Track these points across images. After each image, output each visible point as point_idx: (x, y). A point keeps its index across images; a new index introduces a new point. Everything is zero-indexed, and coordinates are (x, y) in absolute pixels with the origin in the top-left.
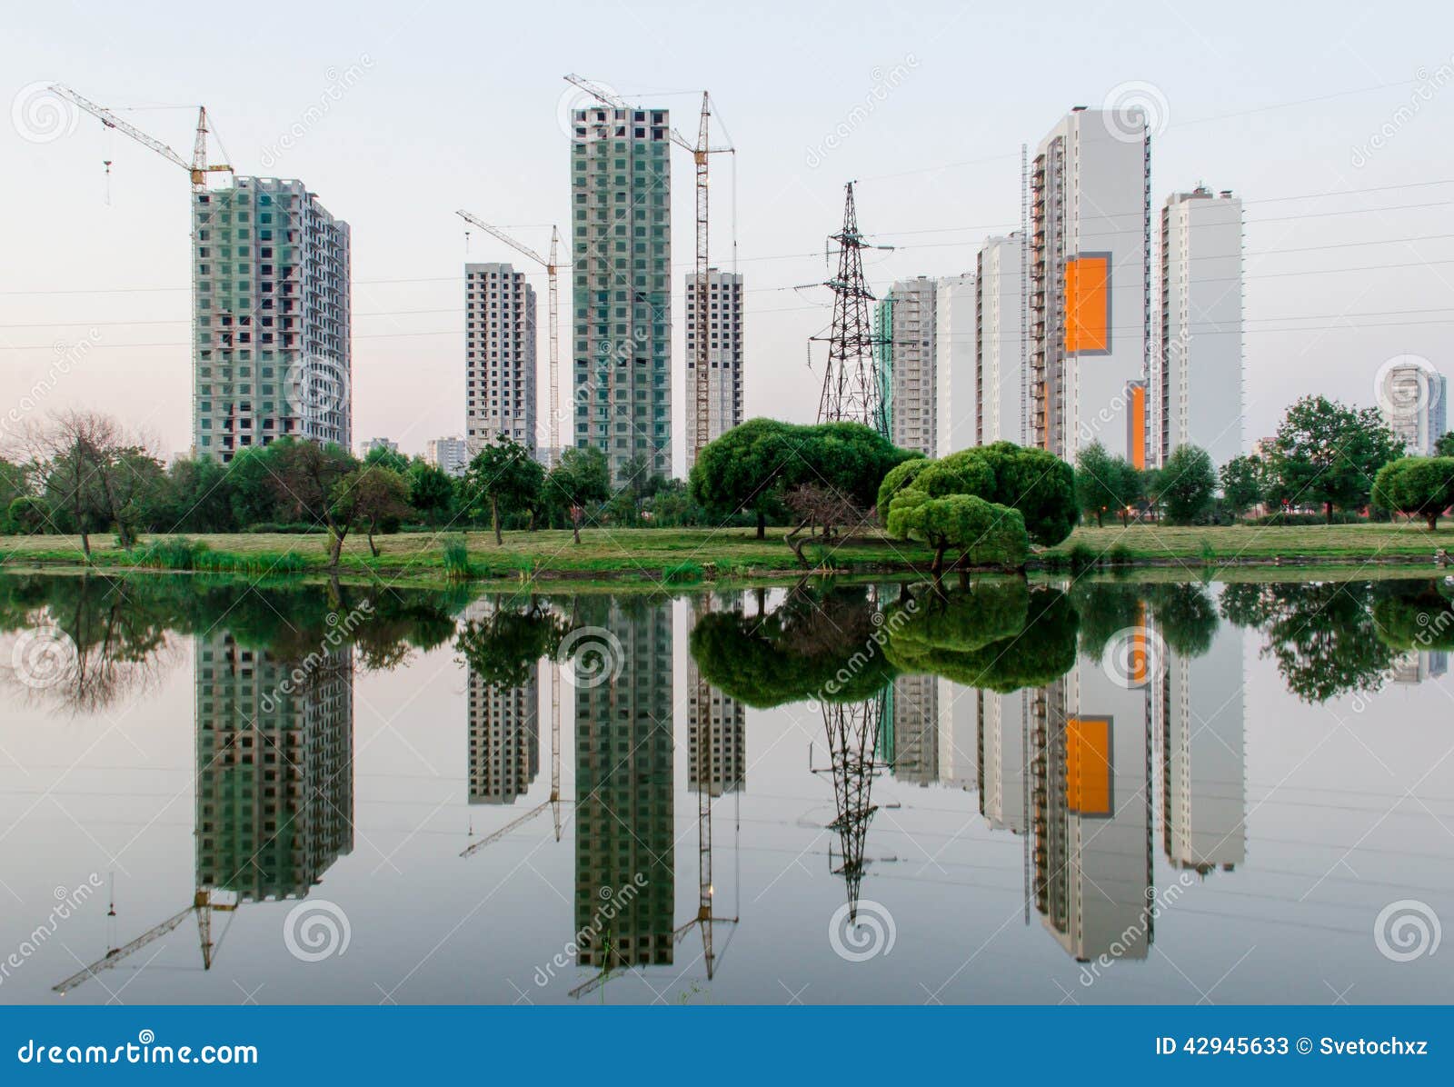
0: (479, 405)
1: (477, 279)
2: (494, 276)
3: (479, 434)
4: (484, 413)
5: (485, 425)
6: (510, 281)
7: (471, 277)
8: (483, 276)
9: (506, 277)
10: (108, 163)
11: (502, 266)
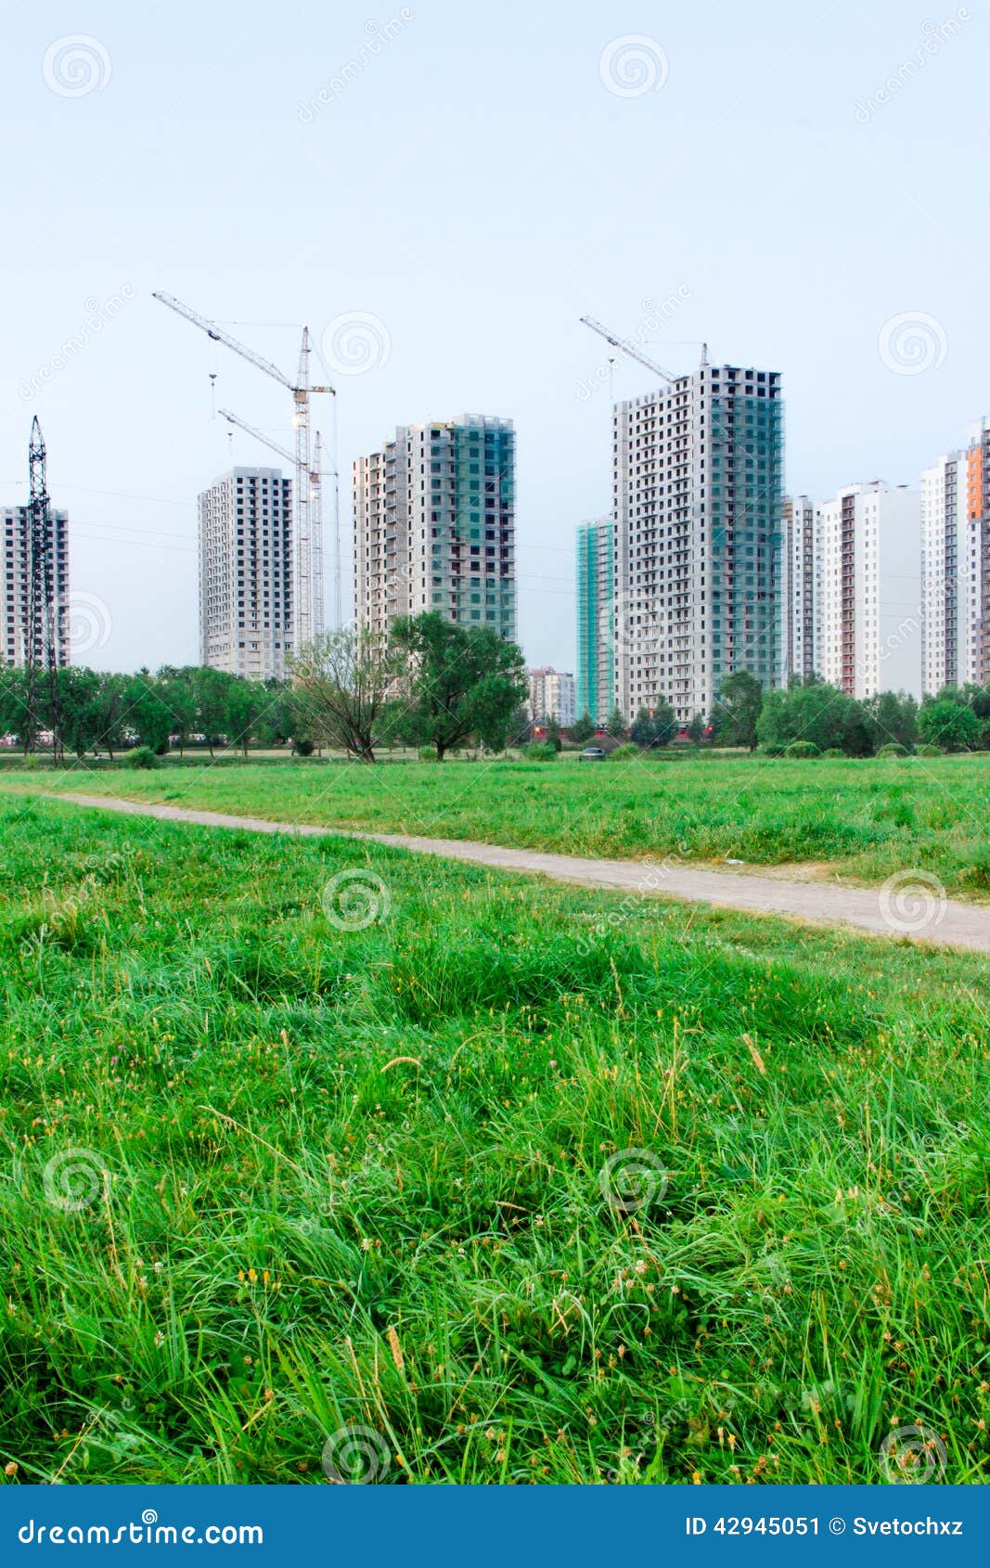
0: (249, 616)
1: (246, 483)
2: (265, 481)
3: (249, 647)
4: (254, 624)
5: (255, 637)
6: (280, 488)
7: (240, 481)
8: (253, 481)
9: (276, 482)
10: (213, 377)
11: (273, 472)
